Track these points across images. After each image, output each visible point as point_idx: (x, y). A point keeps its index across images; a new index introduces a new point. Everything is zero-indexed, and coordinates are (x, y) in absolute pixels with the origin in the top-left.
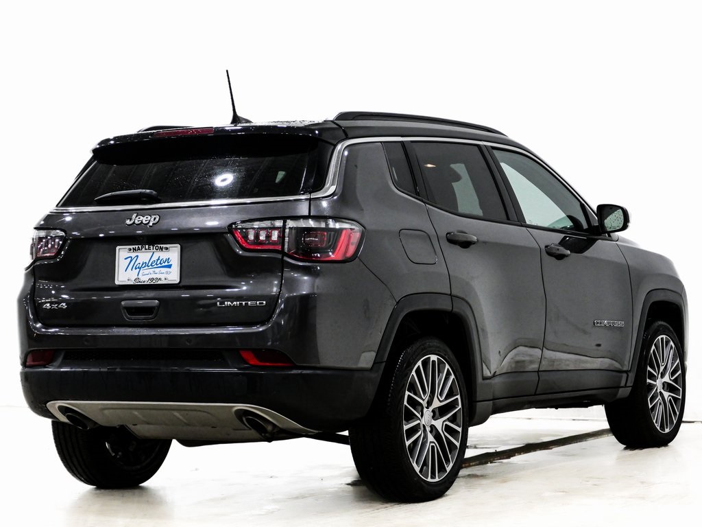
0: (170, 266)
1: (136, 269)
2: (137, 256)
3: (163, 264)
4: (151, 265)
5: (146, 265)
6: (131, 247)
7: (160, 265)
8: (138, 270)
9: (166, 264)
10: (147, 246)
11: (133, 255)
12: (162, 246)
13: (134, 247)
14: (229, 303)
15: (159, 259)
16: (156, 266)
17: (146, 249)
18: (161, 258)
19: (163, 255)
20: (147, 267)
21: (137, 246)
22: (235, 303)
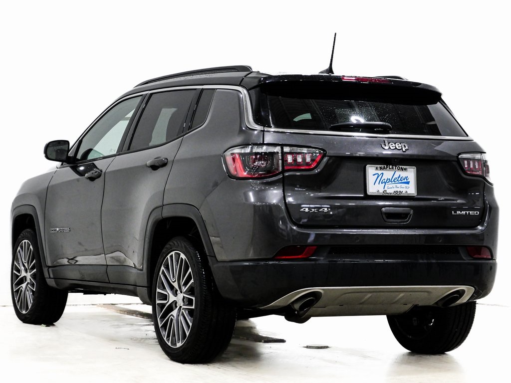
0: (408, 183)
1: (382, 183)
2: (383, 173)
3: (403, 181)
4: (394, 181)
5: (389, 180)
6: (379, 166)
7: (400, 181)
8: (384, 184)
9: (405, 181)
10: (391, 167)
11: (380, 172)
12: (402, 167)
13: (381, 166)
14: (459, 212)
15: (399, 177)
16: (397, 182)
17: (390, 169)
18: (401, 176)
19: (403, 174)
20: (390, 183)
21: (383, 166)
22: (463, 212)
